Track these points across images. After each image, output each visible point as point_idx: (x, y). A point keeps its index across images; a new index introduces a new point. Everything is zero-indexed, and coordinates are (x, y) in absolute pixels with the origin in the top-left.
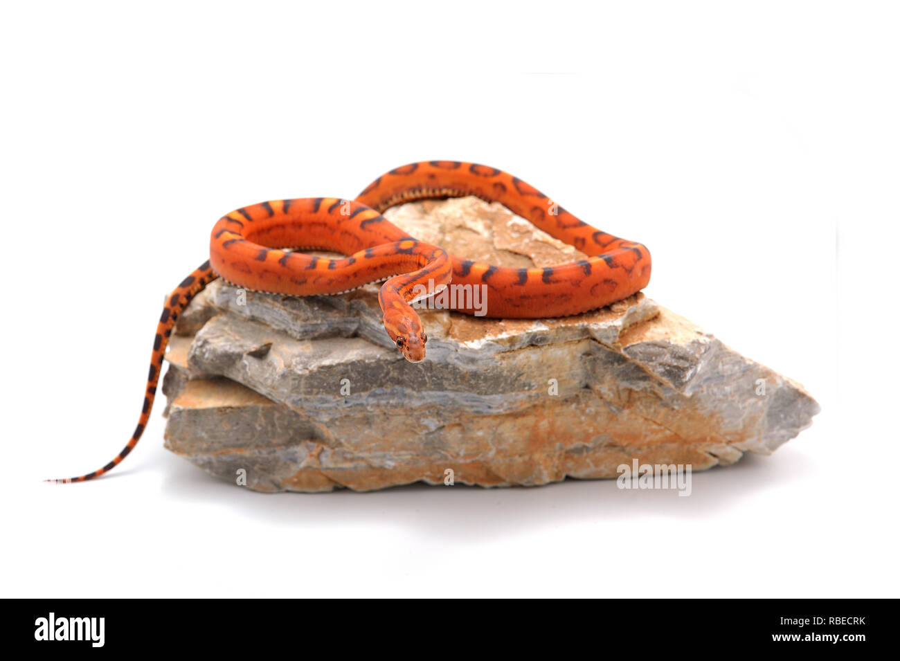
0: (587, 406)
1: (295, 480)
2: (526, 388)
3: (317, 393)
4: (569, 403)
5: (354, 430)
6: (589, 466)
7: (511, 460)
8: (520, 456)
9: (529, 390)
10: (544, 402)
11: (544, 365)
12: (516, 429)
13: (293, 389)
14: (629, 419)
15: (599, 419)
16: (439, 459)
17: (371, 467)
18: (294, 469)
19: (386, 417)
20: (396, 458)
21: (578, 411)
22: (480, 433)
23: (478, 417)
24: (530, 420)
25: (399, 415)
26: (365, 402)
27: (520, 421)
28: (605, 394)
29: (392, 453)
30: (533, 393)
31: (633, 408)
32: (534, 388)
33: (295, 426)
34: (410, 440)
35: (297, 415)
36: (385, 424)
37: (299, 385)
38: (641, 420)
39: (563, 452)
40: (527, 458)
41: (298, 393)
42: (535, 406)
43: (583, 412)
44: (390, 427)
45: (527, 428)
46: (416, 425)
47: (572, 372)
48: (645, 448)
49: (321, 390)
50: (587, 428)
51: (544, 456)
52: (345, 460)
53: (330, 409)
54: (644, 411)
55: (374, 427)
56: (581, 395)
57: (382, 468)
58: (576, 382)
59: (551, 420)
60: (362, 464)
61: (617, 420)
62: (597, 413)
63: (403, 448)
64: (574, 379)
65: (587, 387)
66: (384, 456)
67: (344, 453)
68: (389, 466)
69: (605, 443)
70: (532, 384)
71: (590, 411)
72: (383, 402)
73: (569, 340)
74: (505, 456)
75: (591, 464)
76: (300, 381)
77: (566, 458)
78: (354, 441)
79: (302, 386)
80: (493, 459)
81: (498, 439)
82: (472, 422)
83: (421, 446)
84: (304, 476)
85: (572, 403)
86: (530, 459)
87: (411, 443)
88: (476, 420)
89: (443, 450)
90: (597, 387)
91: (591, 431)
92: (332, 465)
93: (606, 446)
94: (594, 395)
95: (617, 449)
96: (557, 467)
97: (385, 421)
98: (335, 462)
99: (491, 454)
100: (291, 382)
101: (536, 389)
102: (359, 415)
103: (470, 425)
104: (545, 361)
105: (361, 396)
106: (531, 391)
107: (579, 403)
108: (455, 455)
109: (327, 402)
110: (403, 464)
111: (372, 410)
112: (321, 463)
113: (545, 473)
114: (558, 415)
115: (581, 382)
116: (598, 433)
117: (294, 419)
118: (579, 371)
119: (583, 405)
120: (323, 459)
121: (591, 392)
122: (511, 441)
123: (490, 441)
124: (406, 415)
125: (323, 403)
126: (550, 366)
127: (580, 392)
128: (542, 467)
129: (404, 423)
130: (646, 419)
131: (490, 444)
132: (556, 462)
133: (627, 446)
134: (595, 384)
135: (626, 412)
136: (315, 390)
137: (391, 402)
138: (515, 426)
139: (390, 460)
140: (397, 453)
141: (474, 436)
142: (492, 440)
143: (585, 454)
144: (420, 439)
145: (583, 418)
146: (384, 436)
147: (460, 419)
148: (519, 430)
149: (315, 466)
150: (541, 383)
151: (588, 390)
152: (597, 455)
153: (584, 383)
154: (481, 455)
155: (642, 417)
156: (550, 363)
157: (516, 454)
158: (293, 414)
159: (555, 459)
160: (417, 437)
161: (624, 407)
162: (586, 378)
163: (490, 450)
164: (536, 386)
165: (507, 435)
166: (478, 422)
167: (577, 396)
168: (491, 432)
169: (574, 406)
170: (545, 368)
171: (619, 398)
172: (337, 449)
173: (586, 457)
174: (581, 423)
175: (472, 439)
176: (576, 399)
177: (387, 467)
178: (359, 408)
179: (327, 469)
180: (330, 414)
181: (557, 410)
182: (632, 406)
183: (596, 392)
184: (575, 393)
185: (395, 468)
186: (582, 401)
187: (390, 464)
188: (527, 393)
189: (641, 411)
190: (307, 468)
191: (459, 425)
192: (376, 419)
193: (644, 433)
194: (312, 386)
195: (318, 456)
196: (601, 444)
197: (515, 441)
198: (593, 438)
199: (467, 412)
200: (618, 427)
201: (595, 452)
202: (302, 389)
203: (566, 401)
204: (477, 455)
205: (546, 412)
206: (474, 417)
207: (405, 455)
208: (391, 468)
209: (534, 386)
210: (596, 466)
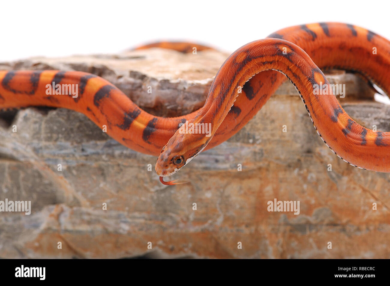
0: (309, 171)
1: (37, 244)
2: (251, 141)
3: (56, 140)
4: (292, 169)
5: (90, 182)
6: (311, 247)
7: (238, 231)
8: (247, 226)
9: (254, 143)
10: (269, 165)
11: (267, 118)
12: (242, 192)
13: (34, 134)
14: (348, 188)
15: (320, 187)
16: (171, 227)
17: (106, 232)
18: (36, 232)
19: (121, 170)
20: (129, 220)
21: (300, 178)
22: (208, 195)
23: (206, 175)
24: (255, 184)
25: (132, 167)
26: (100, 152)
27: (247, 183)
28: (325, 156)
29: (126, 213)
30: (257, 148)
31: (352, 175)
32: (258, 142)
33: (38, 190)
34: (143, 199)
35: (40, 176)
36: (119, 177)
37: (40, 129)
38: (359, 191)
39: (288, 228)
40: (253, 228)
41: (39, 139)
42: (260, 169)
43: (305, 179)
44: (124, 180)
45: (253, 193)
46: (148, 180)
47: (294, 133)
48: (364, 227)
49: (60, 136)
50: (308, 198)
51: (269, 228)
52: (83, 221)
53: (68, 155)
54: (362, 178)
55: (108, 179)
56: (302, 160)
57: (117, 234)
58: (298, 146)
59: (275, 186)
60: (99, 228)
61: (337, 189)
62: (318, 180)
63: (136, 210)
64: (296, 142)
65: (309, 152)
66: (118, 217)
67: (81, 214)
68: (124, 230)
69: (326, 221)
70: (257, 137)
71: (312, 178)
72: (117, 152)
73: (291, 94)
74: (232, 226)
75: (314, 245)
76: (40, 125)
77: (290, 237)
78: (90, 195)
79: (43, 131)
80: (221, 228)
81: (226, 204)
82: (201, 179)
83: (153, 207)
84: (45, 240)
85: (294, 168)
86: (256, 230)
87: (144, 203)
88: (204, 177)
89: (174, 213)
90: (318, 149)
91: (313, 202)
92: (70, 227)
93: (328, 225)
94: (315, 159)
95: (339, 228)
96: (282, 247)
97: (119, 173)
98: (74, 224)
99: (220, 221)
100: (33, 126)
101: (260, 144)
102: (94, 165)
103: (199, 184)
104: (268, 114)
105: (96, 145)
106: (255, 145)
107: (301, 168)
108: (185, 219)
109: (65, 148)
110: (136, 229)
111: (106, 159)
112: (60, 224)
113: (271, 249)
114: (281, 181)
115: (302, 147)
116: (320, 205)
117: (38, 180)
118: (301, 133)
119: (305, 170)
120: (63, 219)
121: (312, 157)
122: (238, 206)
123: (218, 206)
124: (139, 167)
125: (61, 150)
126: (273, 121)
127: (302, 156)
128: (268, 242)
129: (136, 177)
130: (364, 191)
131: (218, 209)
132: (281, 240)
133: (347, 223)
134: (316, 146)
135: (345, 179)
136: (55, 136)
137: (125, 152)
138: (241, 189)
139: (125, 222)
140: (131, 215)
141: (203, 197)
142: (220, 204)
143: (308, 233)
144: (152, 198)
145: (305, 186)
146: (118, 192)
147: (190, 177)
148: (245, 194)
149: (55, 228)
150: (265, 138)
151: (310, 155)
152: (319, 234)
153: (306, 147)
154: (210, 221)
155: (361, 187)
156: (273, 117)
157: (243, 223)
158: (36, 174)
159: (280, 235)
160: (149, 195)
161: (343, 174)
162: (308, 142)
163: (218, 216)
164: (260, 141)
165: (234, 198)
166: (206, 180)
167: (299, 160)
168: (219, 193)
169: (296, 171)
170: (268, 122)
171: (339, 164)
172: (75, 208)
173: (310, 236)
174: (303, 192)
175: (201, 200)
176: (298, 164)
177: (121, 231)
178: (95, 157)
179: (66, 231)
180: (67, 162)
181: (281, 175)
182: (351, 173)
183: (317, 155)
184: (297, 157)
185: (129, 233)
186: (304, 166)
187: (125, 228)
188: (252, 148)
189: (359, 179)
190: (48, 229)
191: (189, 184)
192: (111, 169)
193: (362, 208)
194: (52, 131)
195: (58, 217)
196: (322, 221)
197: (241, 208)
198: (315, 211)
199: (197, 168)
200: (338, 198)
201: (318, 231)
202: (43, 135)
203: (289, 166)
204: (205, 221)
205: (270, 176)
206: (203, 174)
207: (140, 218)
208: (125, 233)
209: (258, 140)
210: (319, 248)
